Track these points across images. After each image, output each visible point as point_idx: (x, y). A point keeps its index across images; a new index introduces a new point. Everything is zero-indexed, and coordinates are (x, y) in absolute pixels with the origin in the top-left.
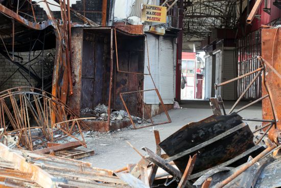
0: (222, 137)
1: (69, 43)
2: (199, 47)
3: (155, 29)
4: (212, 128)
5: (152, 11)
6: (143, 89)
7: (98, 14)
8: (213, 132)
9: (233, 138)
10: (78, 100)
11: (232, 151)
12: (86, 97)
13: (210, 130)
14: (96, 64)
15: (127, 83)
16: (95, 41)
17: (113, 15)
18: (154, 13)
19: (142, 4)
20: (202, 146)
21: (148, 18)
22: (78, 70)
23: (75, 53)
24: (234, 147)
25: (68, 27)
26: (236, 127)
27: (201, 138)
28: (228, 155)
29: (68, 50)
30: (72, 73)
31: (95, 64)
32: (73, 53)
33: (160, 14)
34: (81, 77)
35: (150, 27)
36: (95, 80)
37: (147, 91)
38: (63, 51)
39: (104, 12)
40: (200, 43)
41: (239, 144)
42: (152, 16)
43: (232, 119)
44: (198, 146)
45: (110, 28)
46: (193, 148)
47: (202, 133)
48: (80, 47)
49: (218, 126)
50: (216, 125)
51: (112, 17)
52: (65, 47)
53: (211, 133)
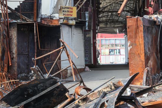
0: (45, 92)
1: (8, 33)
2: (121, 30)
3: (67, 21)
4: (37, 88)
5: (66, 10)
6: (61, 60)
7: (31, 13)
8: (38, 90)
9: (54, 93)
10: (16, 68)
11: (55, 102)
12: (23, 67)
13: (36, 88)
14: (30, 45)
15: (51, 56)
16: (28, 31)
17: (41, 14)
18: (68, 11)
19: (59, 6)
20: (33, 99)
21: (64, 14)
22: (15, 50)
23: (12, 39)
24: (56, 99)
25: (7, 23)
26: (54, 86)
27: (31, 94)
28: (53, 104)
29: (7, 37)
30: (11, 52)
31: (28, 45)
32: (11, 39)
33: (72, 12)
34: (17, 54)
35: (63, 20)
36: (29, 56)
37: (63, 60)
38: (4, 38)
39: (35, 12)
40: (121, 28)
41: (59, 97)
42: (66, 13)
43: (50, 81)
44: (30, 99)
45: (34, 22)
46: (27, 101)
47: (30, 91)
48: (16, 35)
49: (41, 86)
50: (39, 85)
51: (40, 15)
52: (5, 35)
53: (37, 91)
